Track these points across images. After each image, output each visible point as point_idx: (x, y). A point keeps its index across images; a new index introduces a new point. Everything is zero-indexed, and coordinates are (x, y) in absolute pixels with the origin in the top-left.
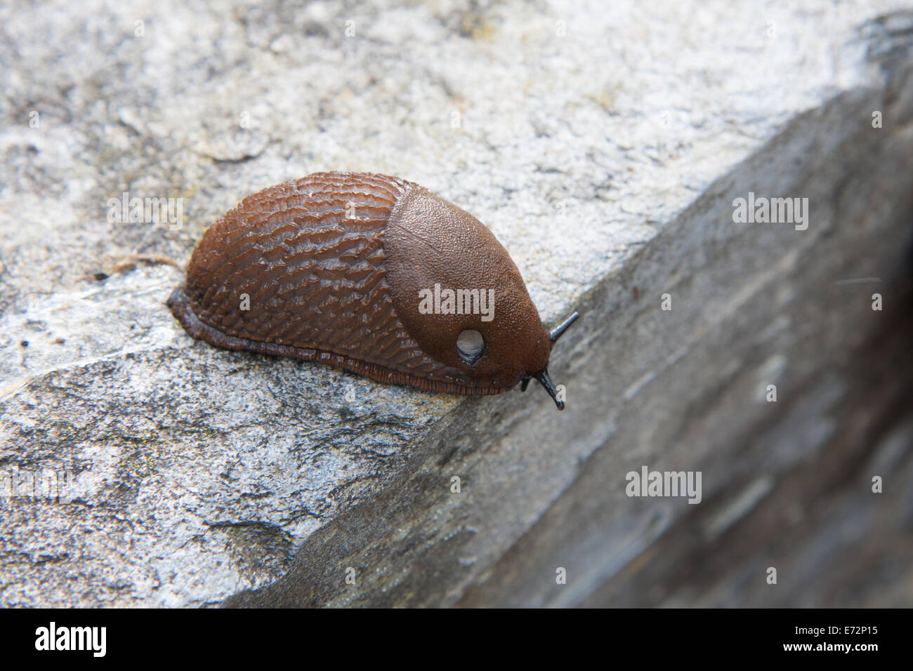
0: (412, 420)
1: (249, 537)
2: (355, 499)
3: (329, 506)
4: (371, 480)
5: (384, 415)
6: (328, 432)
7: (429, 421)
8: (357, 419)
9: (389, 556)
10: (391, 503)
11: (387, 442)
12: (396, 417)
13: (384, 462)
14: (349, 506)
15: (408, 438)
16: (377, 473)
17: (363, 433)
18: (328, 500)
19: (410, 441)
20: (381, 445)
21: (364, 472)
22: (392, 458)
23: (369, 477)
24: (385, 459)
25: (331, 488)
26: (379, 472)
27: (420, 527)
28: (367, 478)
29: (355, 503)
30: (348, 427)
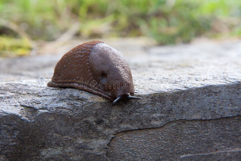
0: (87, 100)
1: (30, 110)
2: (62, 112)
3: (53, 109)
4: (69, 111)
5: (81, 97)
6: (65, 98)
7: (92, 102)
8: (73, 97)
9: (74, 146)
10: (76, 124)
11: (78, 103)
12: (84, 98)
13: (75, 108)
14: (59, 112)
15: (84, 104)
16: (72, 110)
17: (74, 100)
18: (54, 108)
19: (85, 105)
20: (77, 104)
21: (68, 108)
22: (78, 107)
23: (69, 109)
24: (76, 107)
25: (56, 107)
26: (73, 110)
27: (87, 143)
28: (68, 109)
29: (62, 113)
30: (70, 98)
